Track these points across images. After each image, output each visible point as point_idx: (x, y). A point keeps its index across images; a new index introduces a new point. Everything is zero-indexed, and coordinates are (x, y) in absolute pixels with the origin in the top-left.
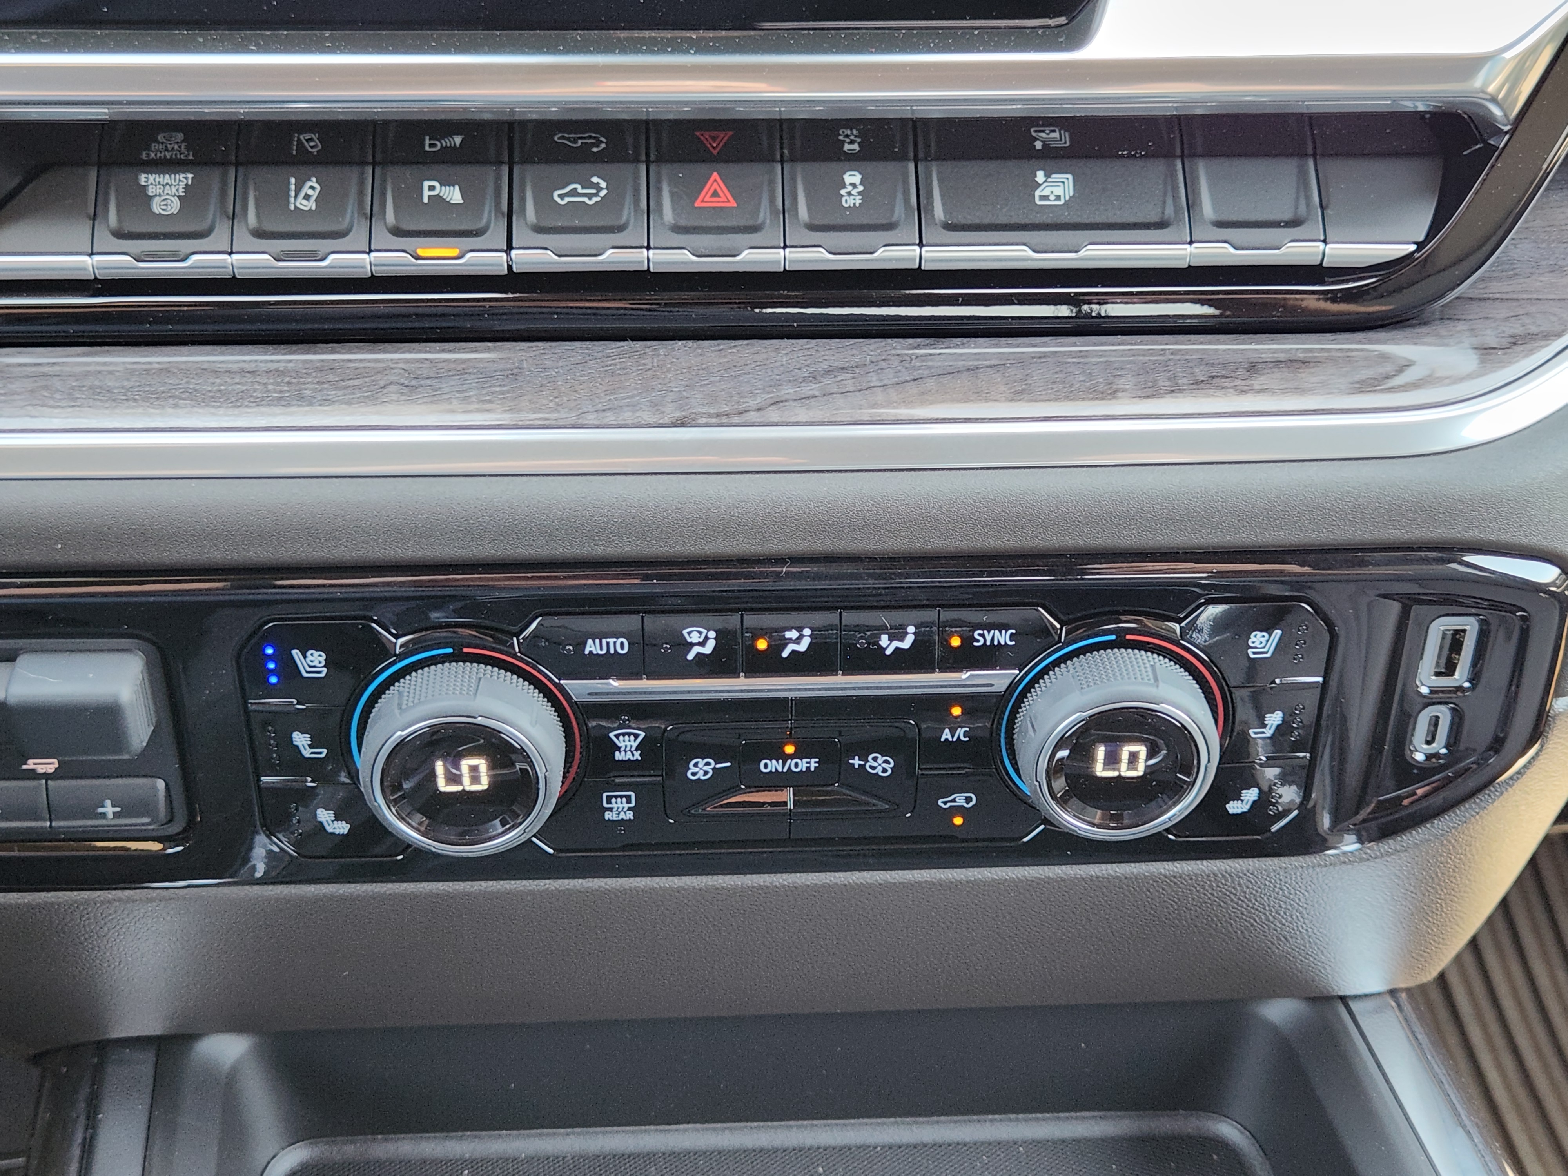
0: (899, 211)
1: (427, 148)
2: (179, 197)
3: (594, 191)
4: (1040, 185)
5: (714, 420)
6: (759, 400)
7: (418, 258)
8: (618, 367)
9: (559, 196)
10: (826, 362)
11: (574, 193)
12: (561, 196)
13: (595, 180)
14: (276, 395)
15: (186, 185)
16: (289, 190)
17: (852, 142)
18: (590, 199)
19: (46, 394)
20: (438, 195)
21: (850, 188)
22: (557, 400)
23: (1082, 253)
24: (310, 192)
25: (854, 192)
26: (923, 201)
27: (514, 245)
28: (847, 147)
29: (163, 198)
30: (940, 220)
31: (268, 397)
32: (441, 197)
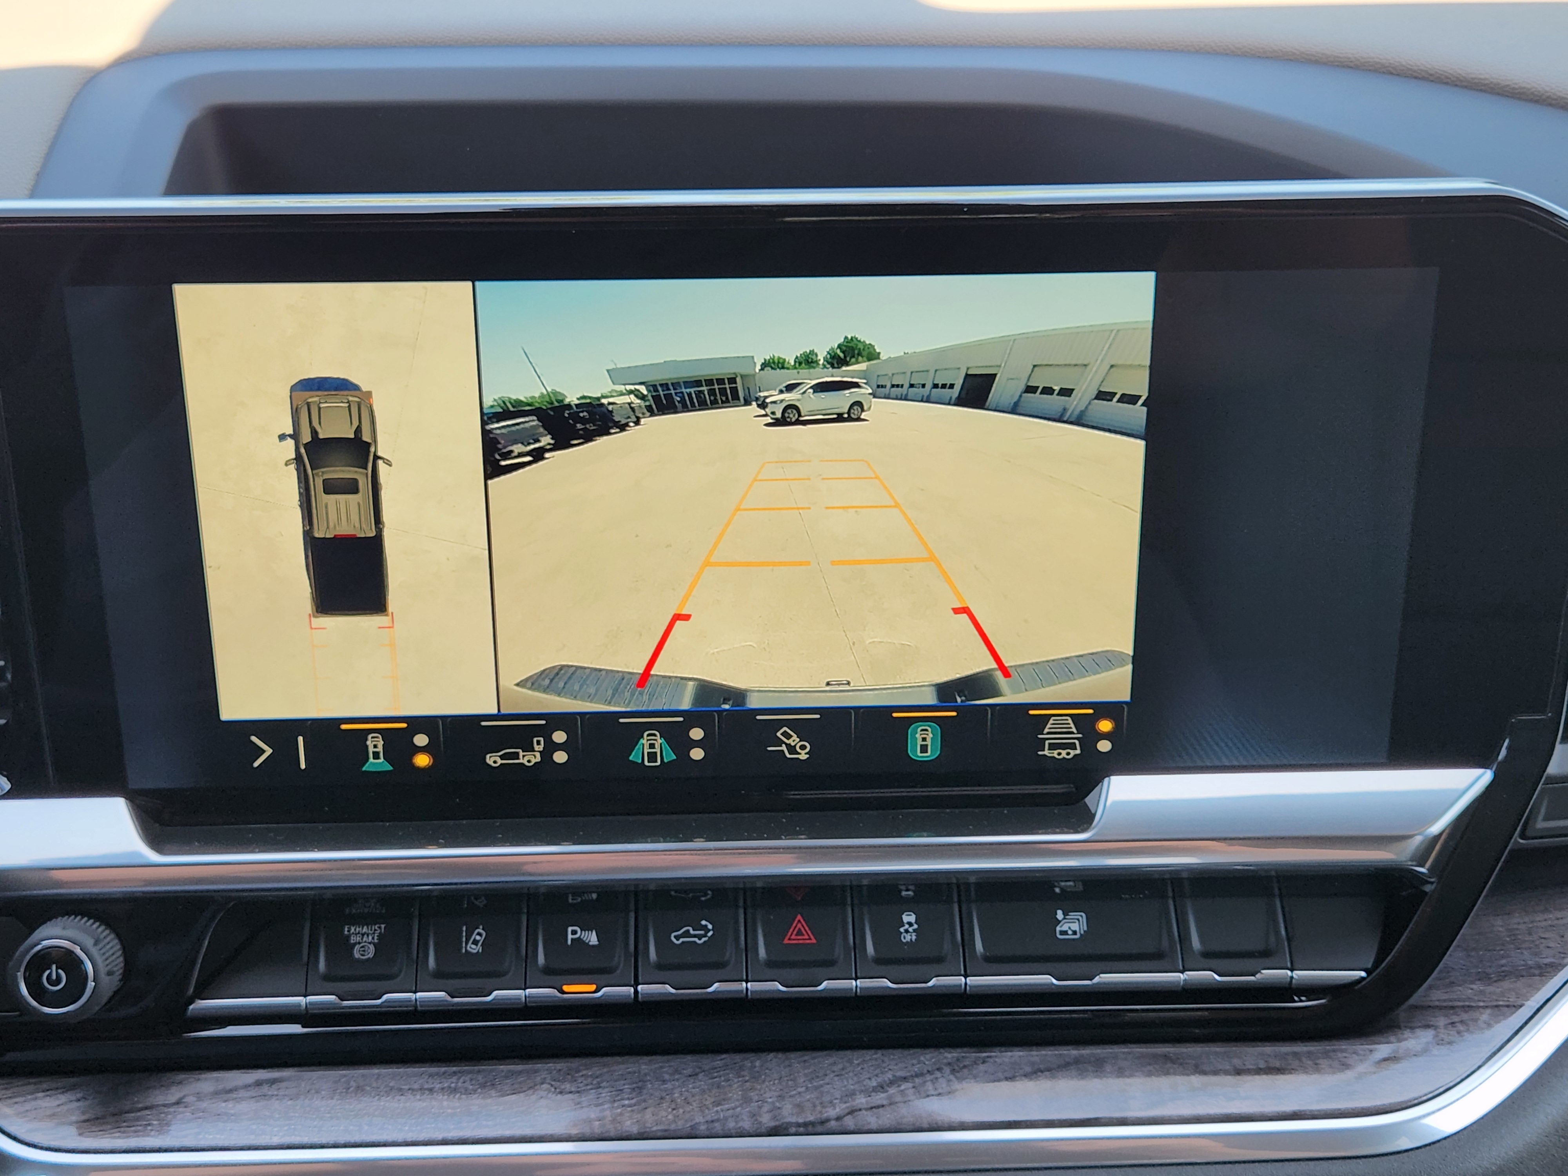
0: (947, 947)
1: (570, 901)
2: (374, 944)
3: (702, 932)
4: (1060, 922)
5: (801, 1129)
6: (838, 1110)
7: (564, 992)
8: (723, 1078)
9: (675, 937)
10: (890, 1072)
11: (687, 934)
12: (677, 938)
13: (704, 922)
14: (449, 1111)
15: (380, 933)
16: (461, 937)
17: (907, 890)
18: (700, 939)
19: (267, 1113)
20: (579, 938)
21: (907, 926)
22: (674, 1112)
23: (1097, 980)
24: (478, 938)
25: (911, 929)
26: (966, 937)
27: (640, 981)
28: (904, 893)
29: (361, 945)
30: (980, 952)
31: (443, 1113)
32: (582, 940)
